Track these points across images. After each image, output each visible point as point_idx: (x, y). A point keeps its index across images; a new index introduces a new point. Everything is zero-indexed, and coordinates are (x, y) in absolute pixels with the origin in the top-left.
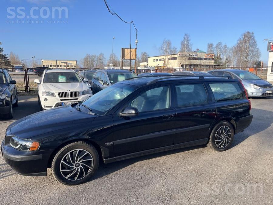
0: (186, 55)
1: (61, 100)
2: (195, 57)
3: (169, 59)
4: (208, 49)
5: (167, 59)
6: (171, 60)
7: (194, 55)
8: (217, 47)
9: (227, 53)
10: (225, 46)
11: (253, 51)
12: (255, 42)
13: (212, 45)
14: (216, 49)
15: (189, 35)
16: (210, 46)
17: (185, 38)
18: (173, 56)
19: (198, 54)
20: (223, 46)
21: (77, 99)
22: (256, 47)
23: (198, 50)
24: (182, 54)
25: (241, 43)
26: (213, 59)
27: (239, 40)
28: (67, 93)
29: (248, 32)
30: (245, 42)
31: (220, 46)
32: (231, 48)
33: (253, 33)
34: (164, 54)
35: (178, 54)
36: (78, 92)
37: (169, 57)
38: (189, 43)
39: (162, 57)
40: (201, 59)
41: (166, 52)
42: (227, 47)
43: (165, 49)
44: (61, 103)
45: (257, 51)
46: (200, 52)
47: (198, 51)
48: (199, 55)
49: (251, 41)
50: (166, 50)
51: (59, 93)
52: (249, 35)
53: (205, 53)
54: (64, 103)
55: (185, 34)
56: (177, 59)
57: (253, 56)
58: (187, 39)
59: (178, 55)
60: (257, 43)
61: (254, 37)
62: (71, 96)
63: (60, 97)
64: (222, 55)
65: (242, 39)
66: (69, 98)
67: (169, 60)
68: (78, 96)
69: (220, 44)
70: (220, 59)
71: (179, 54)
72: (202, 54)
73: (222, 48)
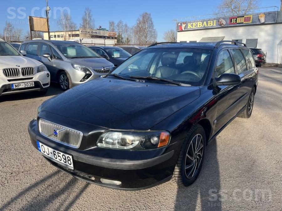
0: (89, 32)
1: (9, 80)
2: (98, 34)
3: (70, 35)
4: (110, 27)
5: (67, 35)
6: (72, 37)
7: (97, 33)
8: (118, 26)
9: (129, 33)
10: (126, 26)
11: (151, 32)
12: (152, 24)
13: (113, 23)
14: (117, 28)
15: (90, 10)
16: (112, 24)
17: (86, 13)
18: (74, 33)
19: (101, 31)
20: (124, 25)
21: (32, 78)
22: (153, 28)
23: (100, 27)
24: (85, 31)
25: (140, 23)
26: (116, 38)
27: (138, 20)
28: (16, 69)
29: (146, 13)
30: (144, 22)
31: (121, 25)
32: (131, 28)
33: (150, 15)
34: (64, 29)
35: (80, 30)
36: (32, 68)
37: (70, 33)
38: (91, 19)
39: (62, 33)
40: (104, 37)
41: (66, 27)
42: (128, 26)
43: (64, 23)
44: (9, 84)
45: (154, 32)
46: (103, 29)
47: (100, 29)
48: (102, 33)
49: (149, 22)
50: (66, 24)
51: (5, 70)
52: (147, 16)
53: (108, 31)
54: (14, 85)
55: (86, 9)
56: (79, 36)
57: (151, 37)
58: (89, 14)
59: (80, 32)
60: (154, 24)
61: (151, 19)
62: (23, 74)
63: (6, 75)
64: (124, 34)
65: (141, 19)
66: (21, 76)
67: (70, 37)
68: (33, 74)
69: (121, 22)
70: (122, 39)
71: (82, 30)
72: (105, 32)
73: (124, 27)
